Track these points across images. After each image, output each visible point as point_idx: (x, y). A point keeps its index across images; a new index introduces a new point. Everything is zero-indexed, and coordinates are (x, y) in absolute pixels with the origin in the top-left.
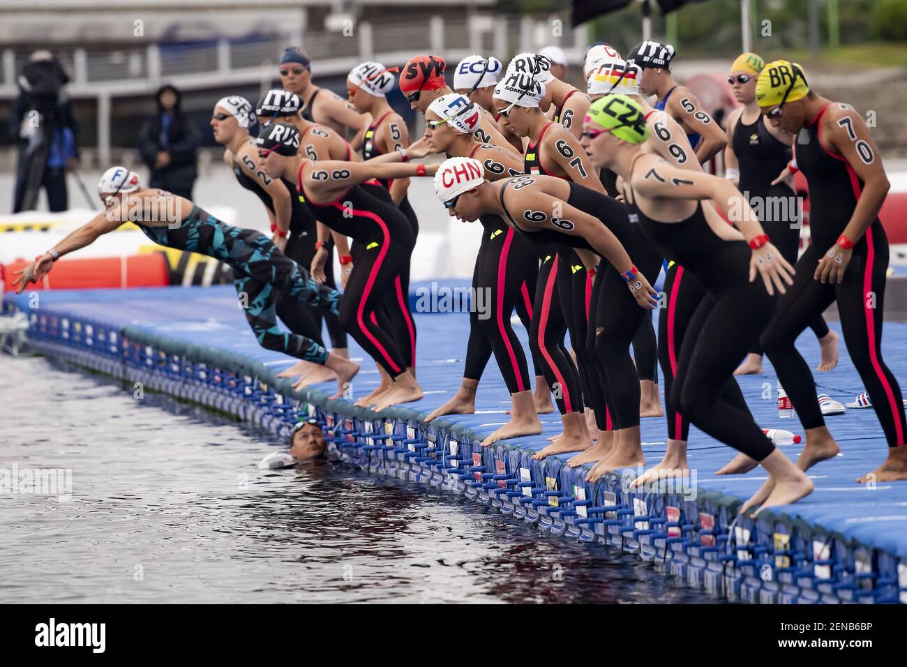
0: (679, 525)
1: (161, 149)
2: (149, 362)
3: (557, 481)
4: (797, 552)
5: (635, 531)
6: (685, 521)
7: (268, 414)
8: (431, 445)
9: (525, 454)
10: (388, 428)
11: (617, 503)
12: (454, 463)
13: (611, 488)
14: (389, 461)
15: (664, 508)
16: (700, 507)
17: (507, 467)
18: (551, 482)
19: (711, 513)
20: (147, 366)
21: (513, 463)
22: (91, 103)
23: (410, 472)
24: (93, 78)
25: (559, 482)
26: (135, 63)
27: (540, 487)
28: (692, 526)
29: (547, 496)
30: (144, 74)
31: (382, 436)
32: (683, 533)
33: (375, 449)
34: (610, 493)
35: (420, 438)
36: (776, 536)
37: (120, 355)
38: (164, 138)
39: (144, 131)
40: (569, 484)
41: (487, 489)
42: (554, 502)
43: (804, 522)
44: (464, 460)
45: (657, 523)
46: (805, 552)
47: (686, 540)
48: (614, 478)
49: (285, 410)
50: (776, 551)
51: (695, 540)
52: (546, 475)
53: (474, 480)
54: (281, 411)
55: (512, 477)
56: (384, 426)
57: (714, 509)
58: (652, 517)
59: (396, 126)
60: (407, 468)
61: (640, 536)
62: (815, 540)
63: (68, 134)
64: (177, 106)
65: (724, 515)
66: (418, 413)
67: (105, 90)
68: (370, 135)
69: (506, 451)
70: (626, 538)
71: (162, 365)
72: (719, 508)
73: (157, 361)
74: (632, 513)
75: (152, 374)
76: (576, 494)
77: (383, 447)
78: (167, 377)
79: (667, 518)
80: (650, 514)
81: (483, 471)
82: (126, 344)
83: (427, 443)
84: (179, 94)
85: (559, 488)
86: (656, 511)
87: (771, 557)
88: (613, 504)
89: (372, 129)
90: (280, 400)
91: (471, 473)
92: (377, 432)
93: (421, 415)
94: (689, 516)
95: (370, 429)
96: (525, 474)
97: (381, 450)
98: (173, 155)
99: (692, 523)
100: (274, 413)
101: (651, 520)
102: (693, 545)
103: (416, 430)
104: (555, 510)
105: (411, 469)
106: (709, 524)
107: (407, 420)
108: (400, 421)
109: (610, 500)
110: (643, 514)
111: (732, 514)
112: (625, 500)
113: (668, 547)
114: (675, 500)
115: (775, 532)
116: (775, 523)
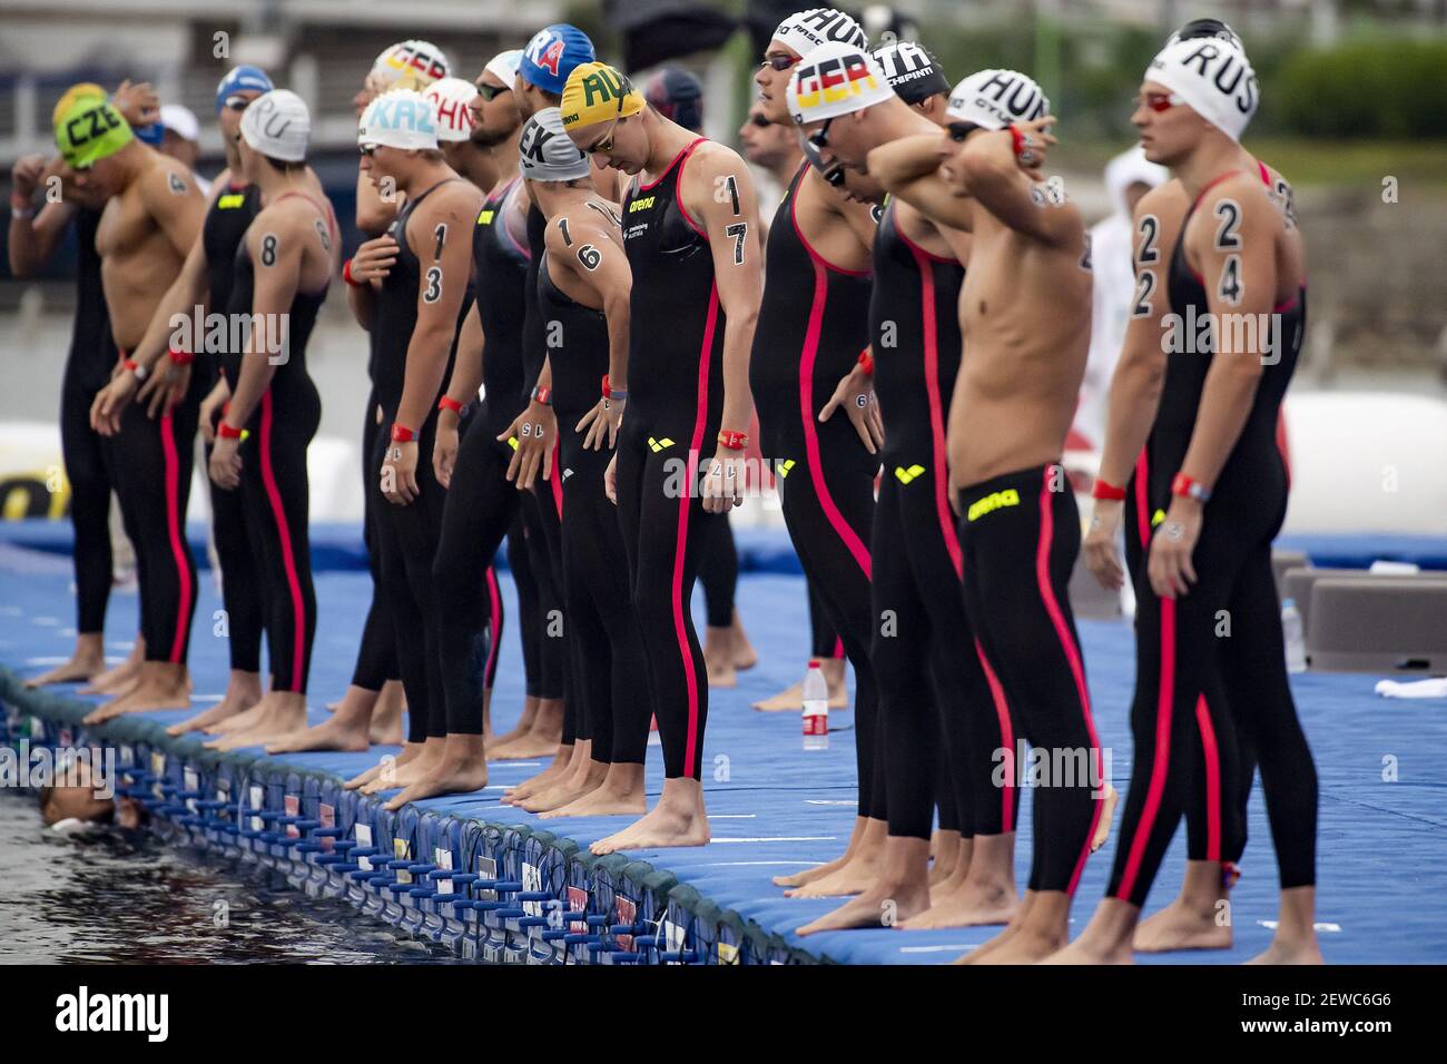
0: (586, 918)
3: (410, 845)
5: (522, 917)
6: (595, 910)
8: (222, 797)
9: (364, 800)
10: (155, 763)
11: (498, 876)
12: (257, 823)
13: (489, 851)
15: (565, 886)
16: (617, 887)
17: (337, 815)
18: (401, 845)
19: (631, 898)
21: (346, 812)
25: (413, 847)
27: (385, 853)
28: (604, 917)
29: (395, 869)
31: (147, 775)
32: (591, 929)
34: (487, 859)
36: (721, 946)
40: (429, 845)
41: (304, 854)
42: (403, 878)
43: (759, 928)
47: (597, 941)
48: (494, 833)
51: (608, 940)
52: (394, 835)
55: (344, 833)
56: (150, 756)
57: (636, 892)
58: (549, 895)
61: (529, 926)
65: (650, 904)
69: (337, 789)
70: (510, 930)
72: (644, 891)
74: (520, 889)
76: (438, 860)
77: (148, 795)
79: (569, 904)
83: (216, 795)
85: (413, 854)
86: (553, 886)
88: (492, 876)
92: (140, 765)
94: (600, 900)
95: (129, 760)
96: (363, 833)
99: (605, 912)
102: (606, 948)
103: (200, 775)
104: (405, 889)
106: (628, 916)
107: (186, 758)
108: (174, 755)
109: (488, 870)
110: (536, 889)
111: (661, 902)
112: (510, 867)
113: (570, 949)
114: (581, 876)
115: (720, 940)
116: (720, 926)
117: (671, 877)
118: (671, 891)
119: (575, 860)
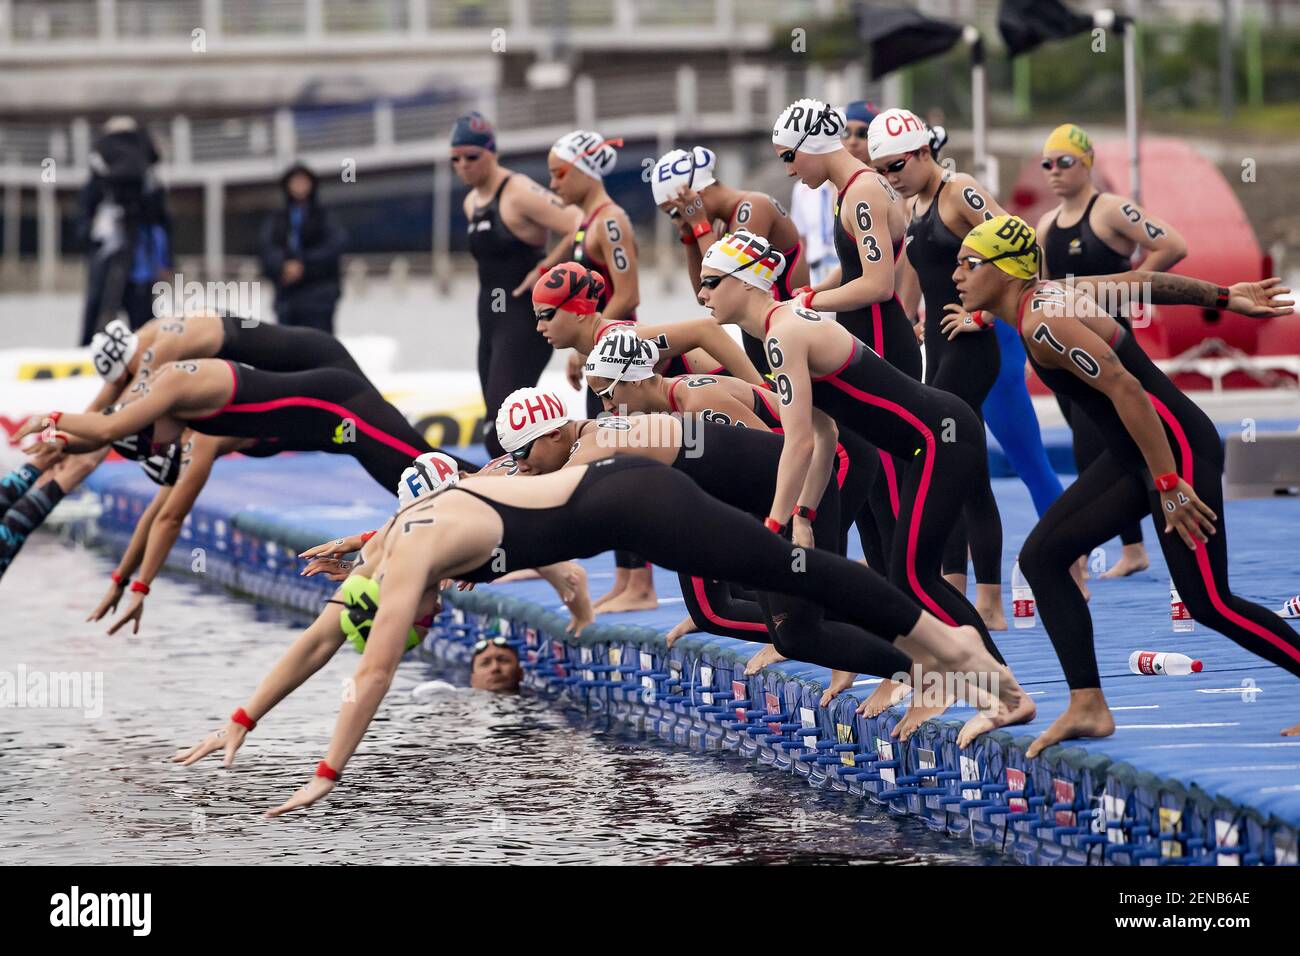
0: (1025, 795)
1: (290, 256)
2: (272, 563)
3: (852, 729)
4: (1192, 836)
5: (962, 802)
6: (1034, 790)
7: (443, 637)
8: (674, 675)
9: (807, 688)
10: (613, 656)
11: (937, 765)
12: (707, 698)
13: (927, 743)
14: (616, 703)
15: (1003, 770)
16: (1054, 770)
17: (782, 704)
18: (844, 730)
19: (1069, 779)
20: (268, 569)
21: (790, 699)
22: (195, 193)
23: (646, 718)
24: (199, 156)
25: (855, 732)
26: (258, 136)
27: (829, 738)
28: (1043, 798)
29: (839, 751)
30: (271, 152)
31: (606, 667)
32: (1031, 807)
33: (595, 685)
34: (926, 750)
35: (658, 668)
36: (1163, 812)
37: (230, 554)
38: (294, 241)
39: (266, 231)
40: (870, 735)
41: (753, 735)
42: (848, 760)
43: (1202, 791)
44: (722, 693)
45: (994, 792)
46: (1204, 835)
47: (1035, 818)
48: (932, 729)
49: (467, 631)
50: (1162, 834)
51: (1047, 817)
52: (836, 722)
53: (735, 720)
54: (461, 633)
55: (789, 718)
56: (608, 652)
57: (1073, 774)
58: (987, 783)
59: (613, 222)
60: (641, 712)
61: (970, 809)
62: (1218, 818)
63: (159, 235)
64: (312, 196)
65: (1088, 783)
66: (656, 633)
67: (215, 175)
68: (580, 236)
69: (780, 681)
70: (952, 813)
71: (291, 568)
72: (1081, 772)
73: (283, 562)
74: (959, 777)
75: (276, 580)
76: (880, 750)
77: (607, 683)
78: (298, 585)
79: (1007, 784)
80: (984, 779)
81: (749, 707)
82: (238, 539)
83: (670, 674)
84: (316, 180)
85: (856, 740)
86: (991, 773)
87: (1155, 841)
88: (932, 766)
89: (583, 228)
90: (459, 617)
91: (732, 710)
92: (598, 661)
93: (660, 635)
94: (1038, 783)
95: (588, 659)
96: (807, 716)
97: (604, 688)
98: (308, 265)
99: (1043, 794)
100: (452, 637)
101: (984, 786)
102: (1045, 825)
103: (654, 657)
104: (850, 772)
105: (647, 714)
106: (1067, 796)
107: (641, 644)
108: (630, 645)
109: (929, 760)
110: (974, 779)
111: (1099, 779)
112: (948, 757)
113: (1009, 825)
114: (1018, 760)
115: (1161, 806)
116: (1161, 793)
117: (1106, 759)
118: (1109, 769)
119: (1012, 745)
